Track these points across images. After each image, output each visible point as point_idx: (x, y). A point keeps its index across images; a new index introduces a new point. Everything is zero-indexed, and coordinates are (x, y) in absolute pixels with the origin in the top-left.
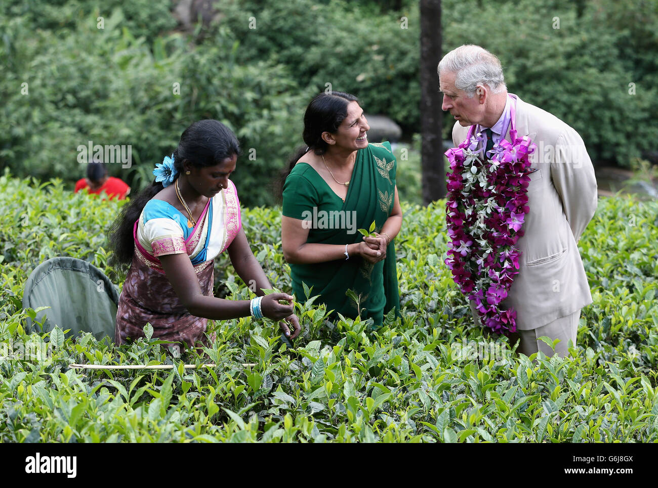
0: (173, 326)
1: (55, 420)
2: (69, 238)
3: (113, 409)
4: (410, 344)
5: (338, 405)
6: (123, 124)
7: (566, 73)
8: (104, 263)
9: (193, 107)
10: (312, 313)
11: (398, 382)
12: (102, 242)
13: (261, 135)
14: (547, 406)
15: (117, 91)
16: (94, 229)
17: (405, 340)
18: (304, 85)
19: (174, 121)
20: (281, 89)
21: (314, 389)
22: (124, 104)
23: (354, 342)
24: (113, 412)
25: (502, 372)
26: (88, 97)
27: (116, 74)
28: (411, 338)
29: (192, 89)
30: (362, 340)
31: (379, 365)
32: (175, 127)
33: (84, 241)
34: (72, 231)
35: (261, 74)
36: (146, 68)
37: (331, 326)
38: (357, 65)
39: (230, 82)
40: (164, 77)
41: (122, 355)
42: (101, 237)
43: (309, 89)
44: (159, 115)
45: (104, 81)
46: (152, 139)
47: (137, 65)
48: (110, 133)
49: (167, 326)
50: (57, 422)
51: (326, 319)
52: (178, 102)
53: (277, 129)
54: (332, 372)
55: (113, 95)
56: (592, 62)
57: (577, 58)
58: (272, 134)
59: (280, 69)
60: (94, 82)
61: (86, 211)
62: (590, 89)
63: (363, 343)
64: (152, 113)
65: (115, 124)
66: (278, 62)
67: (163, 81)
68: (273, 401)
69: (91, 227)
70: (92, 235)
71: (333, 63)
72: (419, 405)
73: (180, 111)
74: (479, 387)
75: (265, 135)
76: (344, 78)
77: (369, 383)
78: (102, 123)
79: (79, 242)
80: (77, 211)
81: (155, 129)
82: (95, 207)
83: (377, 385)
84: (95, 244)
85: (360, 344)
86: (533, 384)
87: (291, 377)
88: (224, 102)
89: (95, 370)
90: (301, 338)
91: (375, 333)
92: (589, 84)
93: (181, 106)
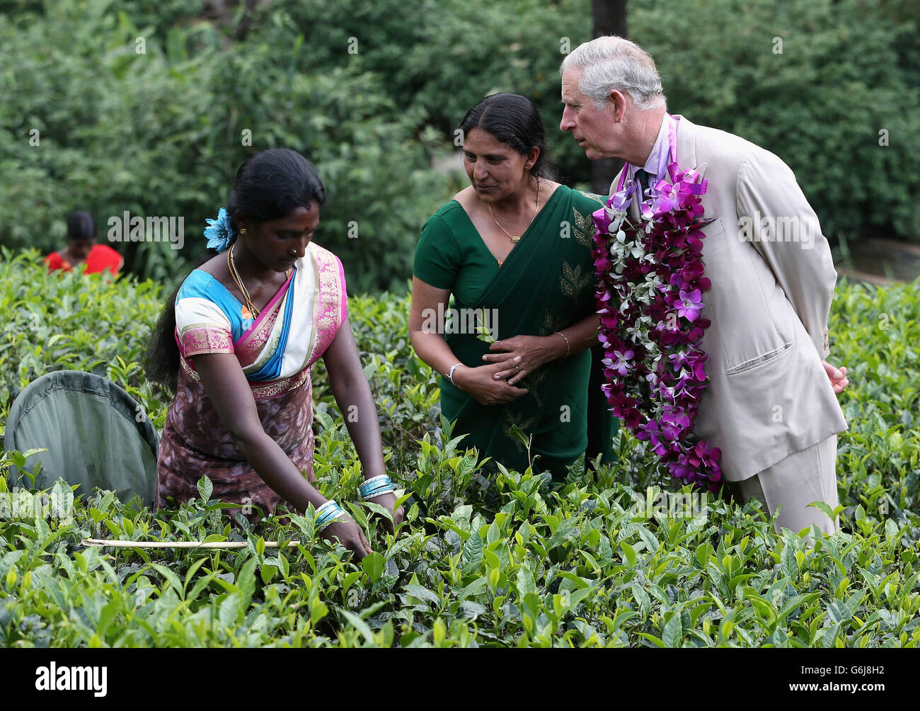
0: (239, 482)
1: (74, 626)
2: (61, 343)
3: (162, 610)
4: (610, 512)
5: (507, 607)
6: (120, 164)
7: (814, 90)
8: (122, 380)
9: (231, 140)
10: (455, 462)
11: (598, 571)
12: (113, 349)
13: (337, 183)
14: (834, 610)
15: (110, 112)
16: (100, 328)
17: (602, 506)
18: (404, 106)
19: (202, 160)
20: (369, 111)
21: (467, 581)
22: (122, 133)
23: (522, 508)
24: (163, 614)
25: (753, 557)
26: (64, 122)
27: (108, 85)
28: (611, 503)
29: (228, 111)
30: (534, 506)
31: (565, 545)
32: (202, 169)
33: (86, 347)
34: (66, 331)
35: (338, 88)
36: (155, 76)
37: (485, 483)
38: (486, 75)
39: (289, 99)
40: (184, 91)
41: (164, 526)
42: (112, 341)
43: (411, 111)
44: (177, 151)
45: (90, 96)
46: (167, 188)
47: (141, 72)
48: (99, 178)
49: (229, 480)
50: (77, 630)
51: (477, 472)
52: (207, 130)
53: (364, 174)
54: (494, 553)
55: (104, 118)
56: (855, 72)
57: (833, 66)
58: (356, 183)
59: (367, 79)
60: (74, 98)
61: (88, 300)
62: (853, 114)
63: (537, 509)
64: (166, 148)
65: (107, 164)
66: (364, 69)
67: (184, 98)
68: (403, 600)
69: (94, 325)
70: (97, 337)
71: (449, 70)
72: (633, 607)
73: (211, 144)
74: (725, 579)
75: (343, 184)
76: (465, 94)
77: (550, 573)
78: (87, 162)
79: (78, 348)
80: (73, 299)
81: (171, 172)
82: (100, 294)
83: (567, 576)
84: (103, 352)
85: (532, 512)
86: (806, 576)
87: (429, 562)
88: (279, 131)
89: (121, 549)
90: (439, 501)
91: (556, 494)
92: (851, 108)
93: (212, 137)
